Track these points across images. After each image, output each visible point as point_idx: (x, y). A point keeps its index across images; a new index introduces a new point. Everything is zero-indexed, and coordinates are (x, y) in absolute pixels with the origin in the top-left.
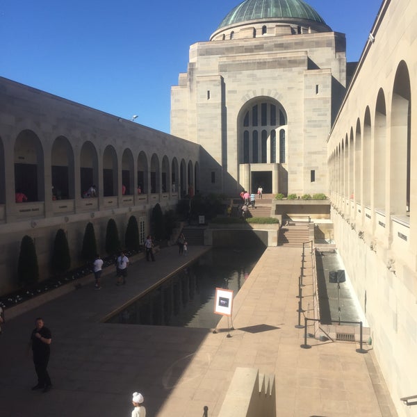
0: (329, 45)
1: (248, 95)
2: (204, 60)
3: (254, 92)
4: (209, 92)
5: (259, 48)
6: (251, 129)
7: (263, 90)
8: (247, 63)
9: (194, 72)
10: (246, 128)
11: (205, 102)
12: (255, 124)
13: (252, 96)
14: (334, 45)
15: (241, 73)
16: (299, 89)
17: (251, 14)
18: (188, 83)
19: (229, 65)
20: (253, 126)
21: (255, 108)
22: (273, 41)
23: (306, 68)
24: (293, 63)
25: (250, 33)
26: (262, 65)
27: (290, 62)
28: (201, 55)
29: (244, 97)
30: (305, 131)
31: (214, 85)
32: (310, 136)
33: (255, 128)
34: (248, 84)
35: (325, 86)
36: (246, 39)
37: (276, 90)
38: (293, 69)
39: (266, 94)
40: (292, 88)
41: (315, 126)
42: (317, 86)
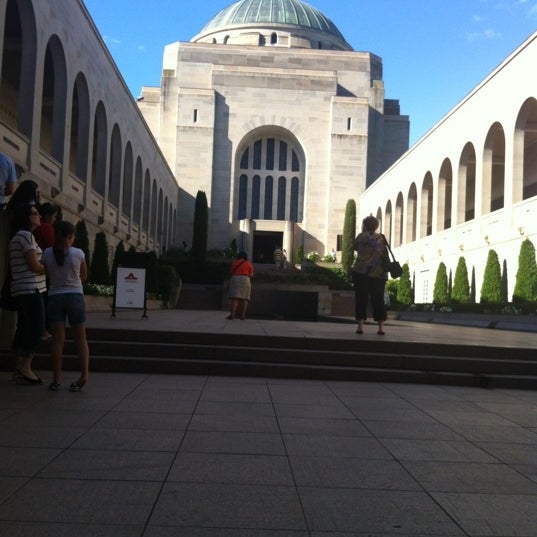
0: (361, 69)
1: (252, 122)
2: (187, 67)
3: (262, 118)
4: (196, 111)
5: (268, 60)
6: (251, 173)
7: (274, 117)
8: (254, 77)
9: (171, 83)
10: (244, 171)
11: (188, 125)
12: (257, 166)
13: (258, 124)
14: (369, 69)
15: (244, 90)
16: (324, 121)
17: (255, 14)
18: (161, 98)
19: (227, 76)
20: (254, 168)
21: (258, 144)
22: (287, 54)
23: (335, 93)
24: (317, 84)
25: (255, 40)
26: (274, 82)
27: (313, 82)
28: (183, 60)
29: (247, 125)
30: (331, 179)
31: (204, 102)
32: (336, 187)
33: (257, 172)
34: (253, 107)
35: (360, 121)
36: (248, 46)
37: (292, 119)
38: (317, 92)
39: (278, 123)
40: (314, 119)
41: (344, 174)
42: (349, 119)
